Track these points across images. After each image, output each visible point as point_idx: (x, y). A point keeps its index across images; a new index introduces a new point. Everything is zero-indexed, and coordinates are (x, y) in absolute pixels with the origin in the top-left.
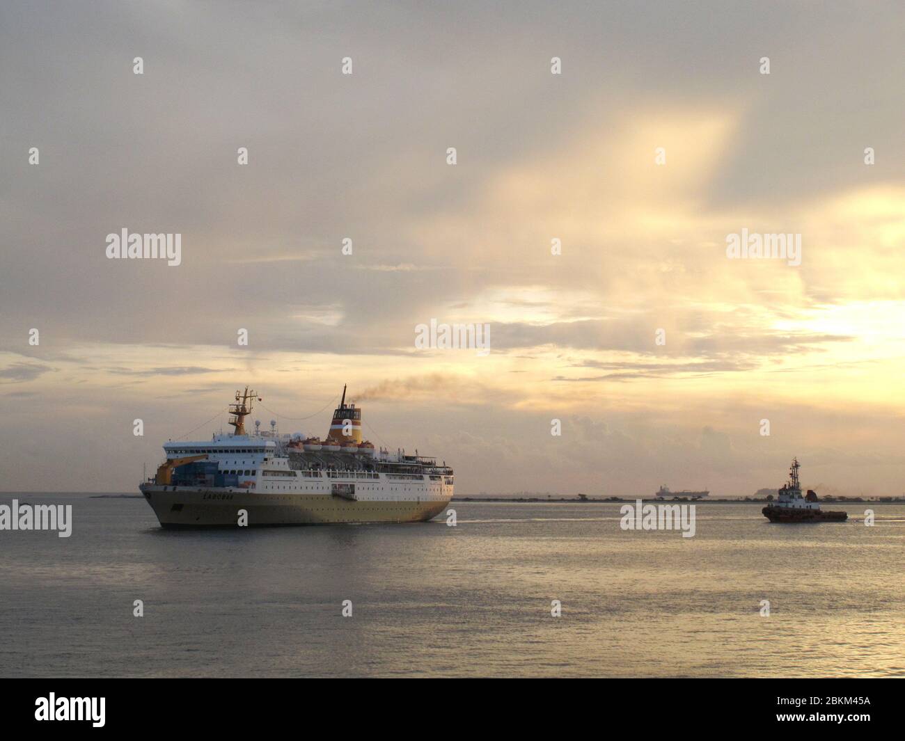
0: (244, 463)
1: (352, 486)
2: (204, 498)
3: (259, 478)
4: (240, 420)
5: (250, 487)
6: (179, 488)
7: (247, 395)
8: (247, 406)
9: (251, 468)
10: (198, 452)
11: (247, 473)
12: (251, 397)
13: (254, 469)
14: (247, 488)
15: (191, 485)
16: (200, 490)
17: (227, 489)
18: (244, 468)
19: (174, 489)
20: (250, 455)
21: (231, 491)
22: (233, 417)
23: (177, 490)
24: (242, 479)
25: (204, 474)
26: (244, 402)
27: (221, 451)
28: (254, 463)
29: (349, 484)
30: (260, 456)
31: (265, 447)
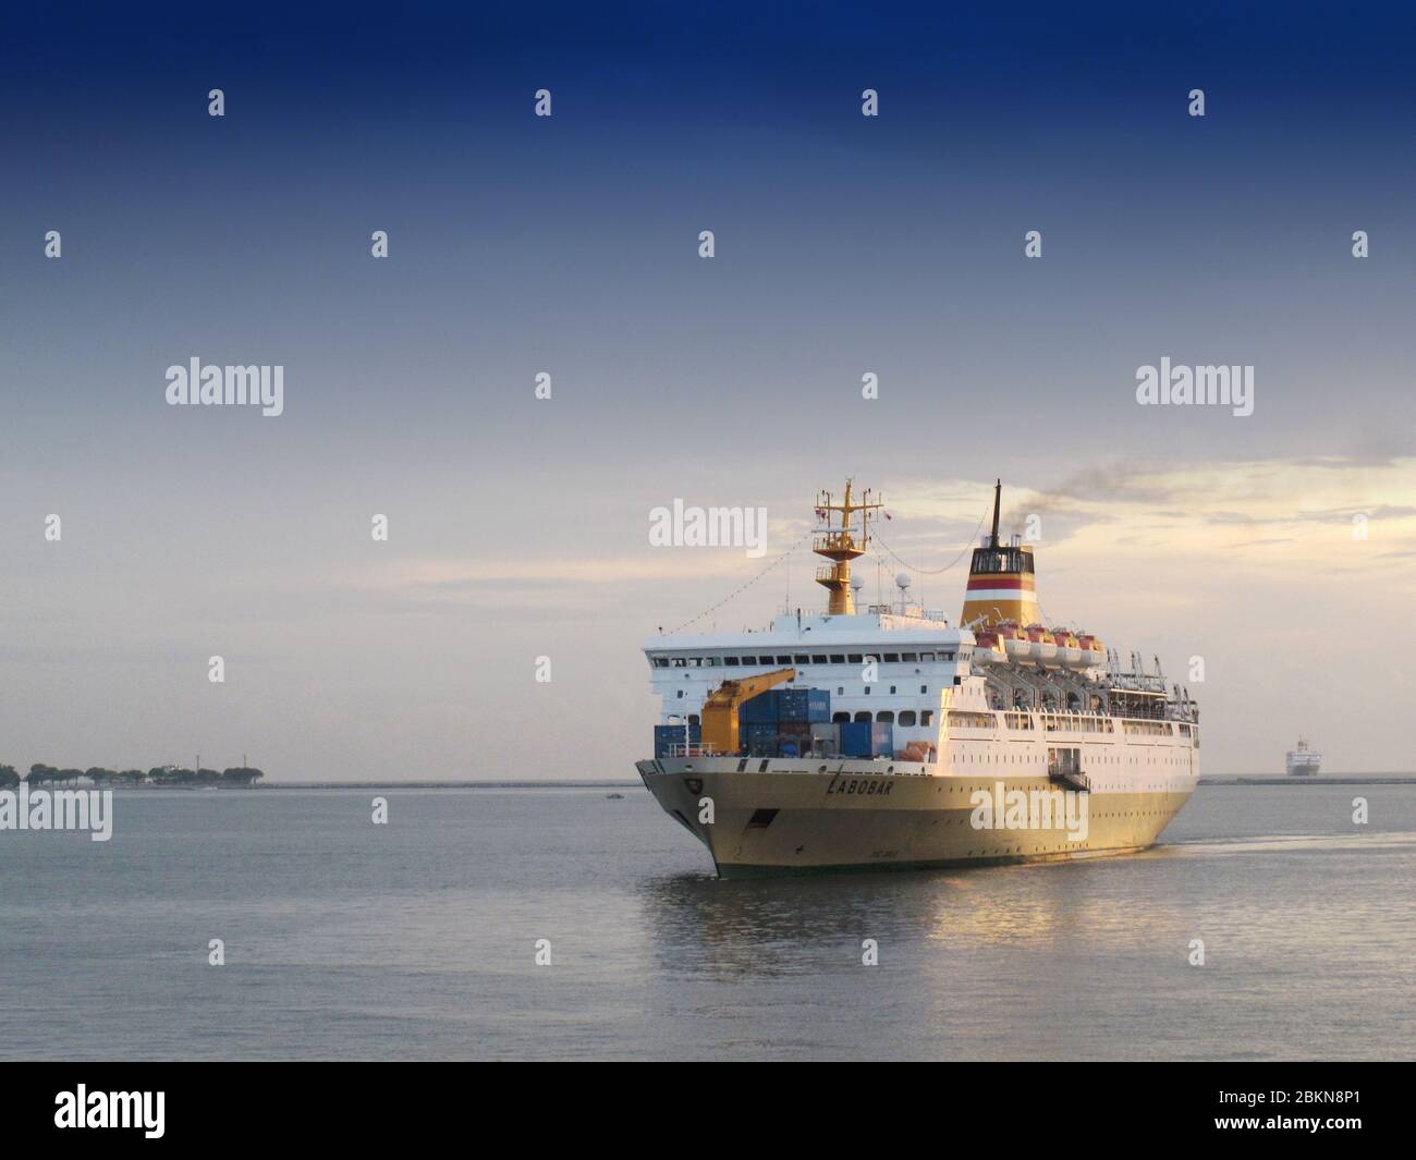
0: (893, 690)
1: (1077, 751)
2: (829, 792)
3: (943, 733)
4: (840, 570)
5: (927, 756)
6: (777, 765)
7: (852, 504)
8: (857, 537)
9: (916, 704)
10: (766, 661)
11: (908, 718)
12: (864, 507)
13: (926, 708)
14: (920, 759)
15: (793, 754)
16: (824, 768)
17: (880, 766)
18: (896, 706)
19: (764, 766)
20: (910, 667)
21: (891, 769)
22: (827, 566)
23: (769, 770)
24: (902, 735)
25: (807, 724)
26: (845, 524)
27: (820, 659)
28: (924, 689)
29: (1072, 747)
30: (941, 669)
31: (957, 645)
